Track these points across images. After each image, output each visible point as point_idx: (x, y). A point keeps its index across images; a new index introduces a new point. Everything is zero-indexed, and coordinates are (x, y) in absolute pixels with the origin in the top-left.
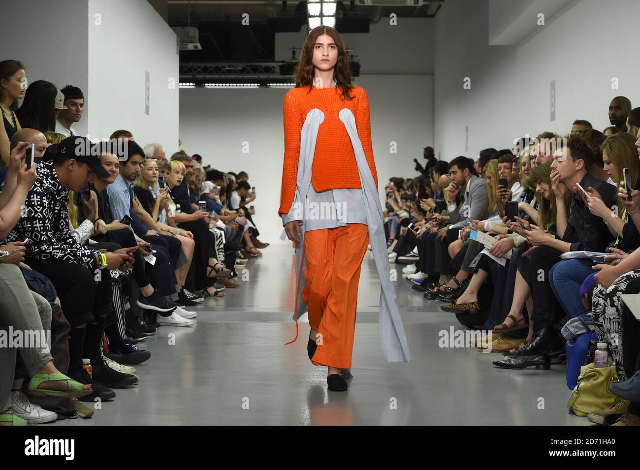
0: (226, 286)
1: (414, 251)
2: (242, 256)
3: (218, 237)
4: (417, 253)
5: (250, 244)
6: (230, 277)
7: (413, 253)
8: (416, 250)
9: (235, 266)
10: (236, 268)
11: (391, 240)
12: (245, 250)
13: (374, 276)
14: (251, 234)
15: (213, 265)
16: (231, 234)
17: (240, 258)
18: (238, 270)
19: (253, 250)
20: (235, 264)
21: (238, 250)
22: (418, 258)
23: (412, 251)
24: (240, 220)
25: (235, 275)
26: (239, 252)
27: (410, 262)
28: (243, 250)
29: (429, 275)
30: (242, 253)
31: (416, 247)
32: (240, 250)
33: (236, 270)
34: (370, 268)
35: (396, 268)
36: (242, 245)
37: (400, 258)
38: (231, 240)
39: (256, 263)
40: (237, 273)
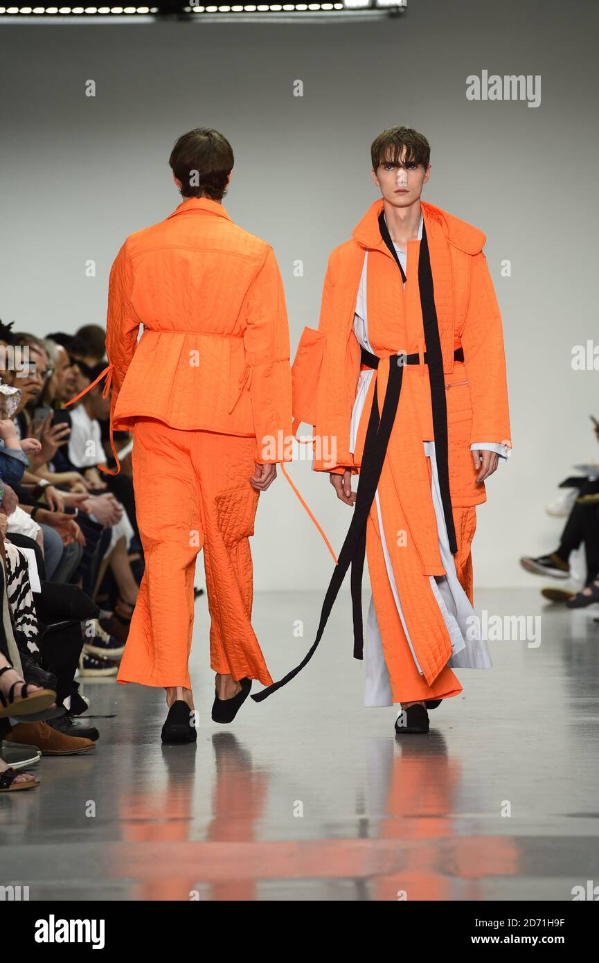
2: (106, 638)
6: (61, 714)
9: (77, 673)
10: (82, 682)
16: (64, 559)
17: (98, 642)
18: (89, 687)
20: (78, 666)
24: (100, 505)
25: (79, 706)
26: (93, 623)
28: (108, 614)
30: (104, 624)
32: (95, 616)
33: (81, 691)
36: (105, 598)
38: (62, 579)
40: (87, 700)
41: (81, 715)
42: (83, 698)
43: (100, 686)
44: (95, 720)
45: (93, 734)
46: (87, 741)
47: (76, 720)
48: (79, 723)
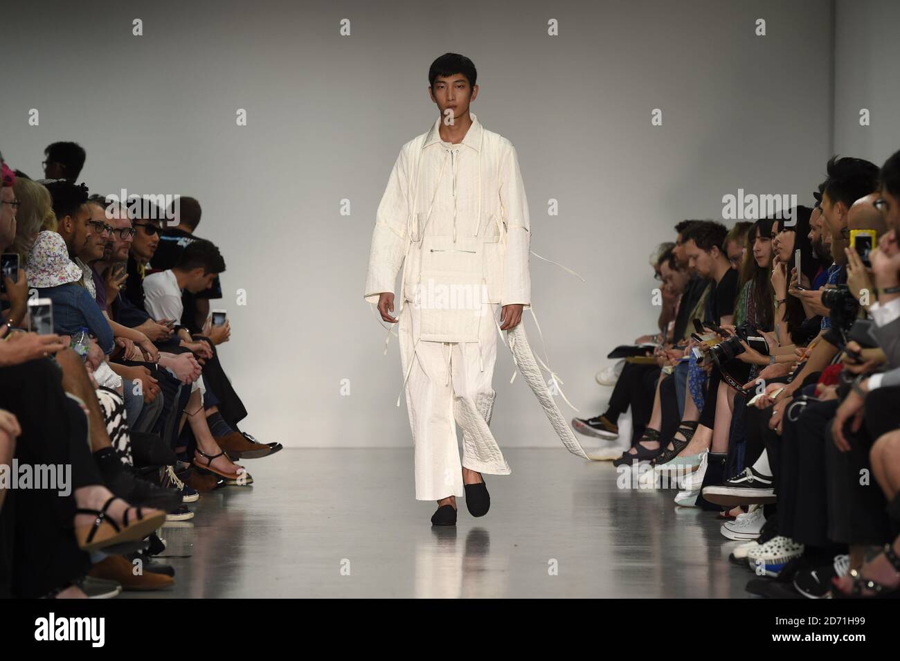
0: (122, 584)
1: (755, 466)
2: (181, 485)
3: (109, 414)
4: (768, 473)
5: (209, 445)
7: (755, 473)
8: (762, 464)
11: (686, 423)
12: (193, 465)
13: (624, 548)
14: (213, 410)
15: (100, 507)
19: (220, 464)
21: (165, 464)
22: (769, 493)
23: (750, 466)
24: (179, 362)
25: (157, 547)
26: (170, 469)
27: (744, 504)
28: (184, 464)
29: (806, 548)
30: (180, 472)
31: (764, 455)
33: (159, 533)
34: (615, 524)
35: (702, 521)
36: (181, 449)
37: (711, 490)
39: (230, 509)
40: (164, 542)
41: (159, 555)
42: (161, 539)
43: (177, 529)
44: (170, 560)
45: (169, 571)
46: (166, 577)
47: (154, 560)
48: (156, 562)
